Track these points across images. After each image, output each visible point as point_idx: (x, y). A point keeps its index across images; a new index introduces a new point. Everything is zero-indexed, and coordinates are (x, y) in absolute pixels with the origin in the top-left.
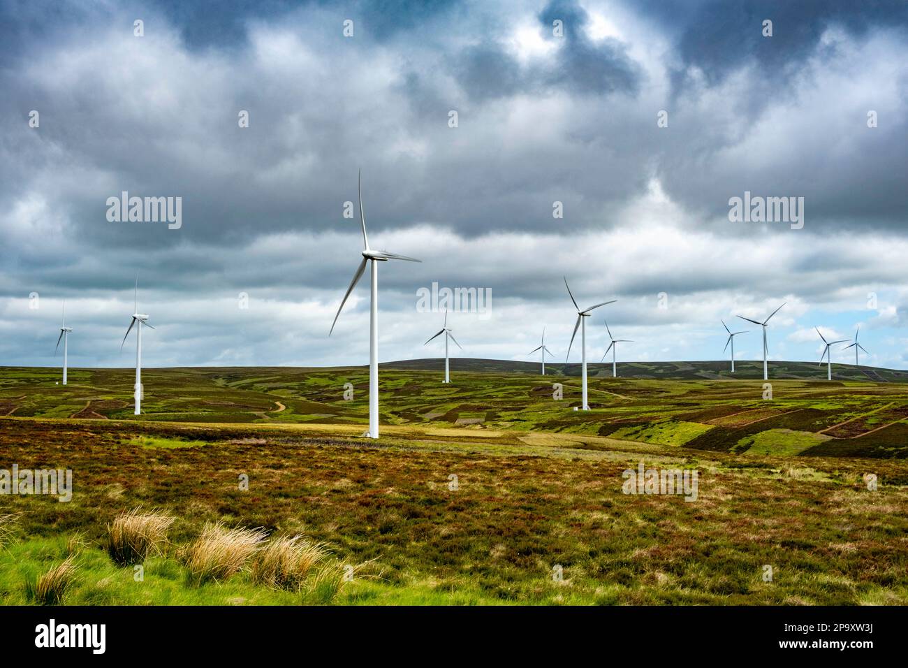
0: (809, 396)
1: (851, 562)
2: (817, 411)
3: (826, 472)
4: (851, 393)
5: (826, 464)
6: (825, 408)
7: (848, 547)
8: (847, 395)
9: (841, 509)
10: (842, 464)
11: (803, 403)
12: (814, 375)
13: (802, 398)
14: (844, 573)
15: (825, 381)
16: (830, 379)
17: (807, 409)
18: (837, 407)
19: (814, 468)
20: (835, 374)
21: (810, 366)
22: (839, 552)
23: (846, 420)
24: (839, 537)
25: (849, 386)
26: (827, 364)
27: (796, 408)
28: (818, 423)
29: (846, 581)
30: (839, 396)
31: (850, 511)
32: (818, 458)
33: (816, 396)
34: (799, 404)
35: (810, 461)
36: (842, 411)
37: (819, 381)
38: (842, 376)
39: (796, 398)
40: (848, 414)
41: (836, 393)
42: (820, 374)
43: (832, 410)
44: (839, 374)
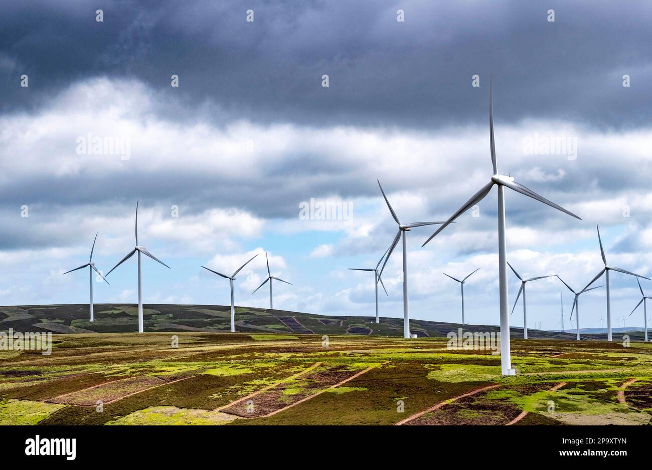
0: (203, 356)
2: (216, 378)
4: (263, 350)
6: (226, 374)
8: (257, 354)
11: (195, 367)
12: (211, 324)
13: (193, 359)
15: (226, 333)
16: (233, 330)
17: (200, 376)
18: (243, 372)
20: (241, 323)
21: (205, 311)
23: (255, 390)
26: (229, 308)
27: (184, 375)
28: (215, 396)
30: (245, 355)
33: (214, 355)
34: (189, 369)
36: (249, 377)
37: (217, 333)
38: (250, 326)
39: (185, 360)
40: (257, 382)
41: (242, 351)
42: (219, 322)
43: (235, 377)
44: (246, 322)
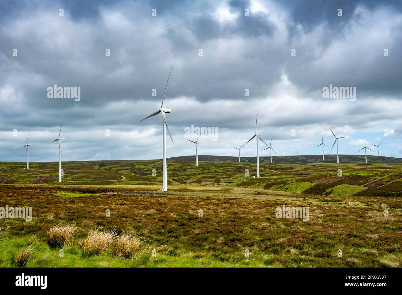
0: (357, 170)
1: (376, 243)
2: (361, 176)
3: (365, 203)
4: (376, 168)
5: (365, 199)
6: (364, 175)
7: (375, 236)
8: (374, 169)
9: (372, 220)
10: (372, 200)
11: (355, 173)
12: (359, 160)
13: (354, 171)
14: (373, 247)
15: (364, 163)
16: (366, 162)
17: (356, 176)
18: (370, 174)
19: (360, 201)
20: (369, 160)
21: (358, 157)
22: (371, 238)
23: (374, 180)
24: (371, 231)
25: (375, 165)
26: (365, 156)
27: (351, 175)
28: (361, 181)
29: (374, 251)
30: (370, 170)
31: (376, 220)
32: (361, 197)
33: (360, 170)
34: (353, 173)
35: (358, 199)
36: (372, 176)
37: (361, 163)
38: (371, 161)
39: (351, 171)
40: (374, 178)
41: (369, 168)
42: (362, 160)
43: (367, 176)
44: (370, 160)
